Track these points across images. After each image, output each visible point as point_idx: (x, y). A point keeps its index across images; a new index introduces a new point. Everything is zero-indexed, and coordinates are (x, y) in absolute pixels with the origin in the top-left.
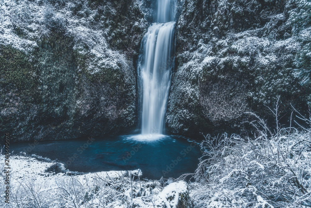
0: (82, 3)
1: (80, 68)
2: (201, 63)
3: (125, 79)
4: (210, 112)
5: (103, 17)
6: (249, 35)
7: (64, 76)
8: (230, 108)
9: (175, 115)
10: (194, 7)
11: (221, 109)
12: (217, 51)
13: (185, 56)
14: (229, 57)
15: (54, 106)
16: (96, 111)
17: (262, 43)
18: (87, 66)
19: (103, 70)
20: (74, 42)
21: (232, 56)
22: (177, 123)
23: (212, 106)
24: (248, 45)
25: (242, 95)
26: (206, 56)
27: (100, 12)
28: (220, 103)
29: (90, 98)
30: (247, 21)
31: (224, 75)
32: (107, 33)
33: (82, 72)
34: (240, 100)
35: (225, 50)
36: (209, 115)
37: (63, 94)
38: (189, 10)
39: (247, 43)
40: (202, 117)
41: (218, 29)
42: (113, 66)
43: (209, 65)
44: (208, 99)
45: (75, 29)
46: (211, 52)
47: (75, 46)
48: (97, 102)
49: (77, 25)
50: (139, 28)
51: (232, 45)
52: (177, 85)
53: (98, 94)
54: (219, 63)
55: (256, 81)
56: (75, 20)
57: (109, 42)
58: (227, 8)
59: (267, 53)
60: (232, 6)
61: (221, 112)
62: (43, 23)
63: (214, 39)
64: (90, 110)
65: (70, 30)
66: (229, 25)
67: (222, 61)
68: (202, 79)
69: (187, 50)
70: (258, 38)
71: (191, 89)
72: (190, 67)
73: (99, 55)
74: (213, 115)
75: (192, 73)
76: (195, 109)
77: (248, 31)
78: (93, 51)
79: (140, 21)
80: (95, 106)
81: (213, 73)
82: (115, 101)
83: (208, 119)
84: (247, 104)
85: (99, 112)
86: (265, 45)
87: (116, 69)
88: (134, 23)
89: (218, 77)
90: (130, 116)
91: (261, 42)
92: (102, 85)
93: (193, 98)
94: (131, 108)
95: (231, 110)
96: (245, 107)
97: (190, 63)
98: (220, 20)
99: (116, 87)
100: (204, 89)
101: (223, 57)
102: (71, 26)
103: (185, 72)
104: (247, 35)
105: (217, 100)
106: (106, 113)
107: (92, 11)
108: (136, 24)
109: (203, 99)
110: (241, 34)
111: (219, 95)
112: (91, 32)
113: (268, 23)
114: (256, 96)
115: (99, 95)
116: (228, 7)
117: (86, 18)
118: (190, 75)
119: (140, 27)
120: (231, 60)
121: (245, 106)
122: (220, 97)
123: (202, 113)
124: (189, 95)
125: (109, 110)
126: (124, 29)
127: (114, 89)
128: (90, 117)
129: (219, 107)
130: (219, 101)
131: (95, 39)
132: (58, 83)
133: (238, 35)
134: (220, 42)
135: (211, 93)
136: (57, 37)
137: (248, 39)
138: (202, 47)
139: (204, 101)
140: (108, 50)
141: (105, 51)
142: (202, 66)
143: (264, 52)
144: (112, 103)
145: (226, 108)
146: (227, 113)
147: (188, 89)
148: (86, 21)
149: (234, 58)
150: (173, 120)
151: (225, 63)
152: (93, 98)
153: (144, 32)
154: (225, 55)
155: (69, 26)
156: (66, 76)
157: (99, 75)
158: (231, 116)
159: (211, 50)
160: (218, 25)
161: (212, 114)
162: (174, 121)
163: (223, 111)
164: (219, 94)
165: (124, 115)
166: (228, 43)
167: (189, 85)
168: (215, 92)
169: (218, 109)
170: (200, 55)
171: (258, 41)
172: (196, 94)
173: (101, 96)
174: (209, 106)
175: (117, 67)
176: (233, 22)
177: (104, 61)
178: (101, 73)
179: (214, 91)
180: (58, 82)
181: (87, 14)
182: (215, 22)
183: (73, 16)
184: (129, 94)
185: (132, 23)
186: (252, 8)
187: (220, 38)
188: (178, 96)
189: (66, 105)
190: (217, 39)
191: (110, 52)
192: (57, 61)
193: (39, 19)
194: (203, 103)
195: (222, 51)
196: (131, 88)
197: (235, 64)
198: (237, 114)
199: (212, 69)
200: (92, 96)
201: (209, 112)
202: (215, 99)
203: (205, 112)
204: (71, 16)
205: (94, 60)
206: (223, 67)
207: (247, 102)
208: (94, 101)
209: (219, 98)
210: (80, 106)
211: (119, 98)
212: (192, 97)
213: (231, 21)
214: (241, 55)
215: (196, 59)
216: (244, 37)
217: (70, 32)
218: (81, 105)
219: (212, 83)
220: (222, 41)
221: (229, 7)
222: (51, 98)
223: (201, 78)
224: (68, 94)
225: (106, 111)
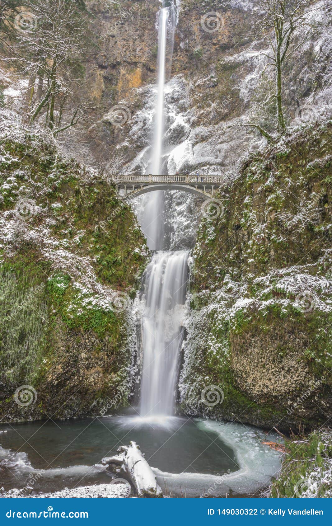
0: (66, 220)
1: (55, 308)
2: (233, 307)
3: (119, 327)
4: (249, 381)
5: (92, 239)
6: (299, 271)
7: (29, 319)
8: (280, 375)
9: (191, 384)
10: (215, 233)
11: (266, 376)
12: (255, 291)
13: (204, 297)
14: (274, 300)
15: (6, 367)
16: (71, 375)
17: (319, 283)
18: (67, 306)
19: (89, 312)
20: (50, 270)
21: (278, 298)
22: (195, 398)
23: (252, 371)
24: (300, 285)
25: (298, 355)
26: (238, 298)
27: (90, 232)
28: (264, 367)
29: (64, 354)
30: (293, 253)
31: (268, 325)
32: (96, 261)
33: (57, 314)
34: (295, 363)
35: (267, 290)
36: (247, 386)
37: (23, 346)
38: (209, 237)
39: (297, 282)
40: (236, 388)
41: (254, 262)
42: (104, 307)
43: (245, 311)
44: (245, 361)
45: (54, 253)
46: (246, 292)
47: (51, 276)
48: (74, 361)
49: (57, 248)
50: (140, 256)
51: (277, 284)
52: (194, 338)
53: (78, 348)
54: (259, 307)
55: (318, 336)
56: (54, 241)
57: (98, 273)
58: (265, 237)
59: (327, 296)
60: (272, 234)
61: (267, 381)
62: (9, 243)
63: (251, 275)
64: (62, 374)
65: (47, 255)
66: (270, 257)
67: (263, 305)
68: (236, 330)
69: (207, 288)
70: (311, 276)
71: (217, 345)
72: (214, 312)
73: (85, 291)
74: (254, 386)
75: (217, 321)
76: (224, 376)
77: (295, 266)
78: (77, 285)
79: (141, 247)
80: (71, 367)
81: (252, 322)
82: (101, 360)
83: (246, 392)
84: (306, 369)
85: (76, 378)
86: (323, 286)
87: (108, 311)
88: (133, 249)
89: (259, 327)
90: (122, 385)
91: (317, 282)
92: (85, 334)
93: (220, 358)
94: (125, 372)
95: (283, 378)
96: (304, 373)
97: (211, 307)
98: (256, 250)
99: (105, 338)
100: (239, 345)
101: (266, 300)
102: (48, 249)
103: (205, 319)
104: (296, 272)
105: (259, 362)
106: (86, 379)
107: (79, 231)
108: (137, 250)
109: (238, 360)
110: (287, 269)
111: (262, 354)
112: (76, 259)
113: (322, 258)
114: (320, 357)
115: (79, 351)
116: (266, 235)
117: (69, 239)
118: (215, 324)
119: (142, 254)
120: (277, 304)
121: (303, 371)
122: (264, 358)
123: (236, 382)
124: (214, 354)
125: (91, 375)
126: (120, 257)
127: (102, 341)
128: (61, 385)
129: (263, 373)
130: (263, 363)
131: (80, 267)
132: (18, 330)
133: (283, 271)
134: (259, 279)
135: (249, 350)
136: (27, 263)
137: (299, 277)
138: (229, 286)
139: (240, 363)
140: (97, 284)
141: (93, 285)
142: (235, 312)
143: (323, 294)
144: (97, 363)
145: (274, 375)
146: (276, 383)
147: (211, 344)
148: (70, 243)
149: (281, 302)
150: (188, 392)
151: (269, 308)
152: (69, 353)
153: (147, 262)
154: (266, 297)
155: (45, 249)
156: (32, 320)
157: (82, 318)
158: (283, 388)
159: (246, 290)
160: (253, 257)
161: (252, 384)
162: (190, 393)
163: (270, 380)
164: (263, 352)
165: (114, 382)
166: (270, 281)
167: (214, 339)
168: (256, 350)
169: (262, 377)
170: (227, 296)
171: (312, 280)
172: (224, 352)
173: (82, 352)
174: (246, 372)
175: (109, 309)
176: (275, 255)
177: (91, 299)
178: (85, 315)
179: (254, 348)
180: (18, 328)
181: (72, 234)
182: (250, 253)
183: (53, 236)
184: (123, 350)
185: (130, 249)
186: (299, 238)
187: (257, 274)
188: (196, 354)
189: (25, 365)
190: (254, 275)
191: (99, 287)
192: (22, 297)
193: (4, 237)
194: (238, 366)
195: (263, 291)
196: (127, 340)
197: (285, 310)
198: (292, 384)
199: (250, 316)
200: (67, 352)
201: (246, 380)
202: (256, 360)
203: (240, 381)
204: (49, 236)
205: (77, 296)
206: (266, 313)
207: (306, 366)
208: (69, 360)
209: (263, 360)
210: (47, 366)
211: (108, 356)
212: (218, 357)
213: (271, 253)
214: (292, 297)
215: (221, 301)
216: (292, 274)
217: (46, 257)
218: (49, 366)
219: (250, 336)
220: (262, 278)
221: (268, 236)
222: (4, 353)
223: (234, 328)
224: (31, 348)
225: (87, 375)
